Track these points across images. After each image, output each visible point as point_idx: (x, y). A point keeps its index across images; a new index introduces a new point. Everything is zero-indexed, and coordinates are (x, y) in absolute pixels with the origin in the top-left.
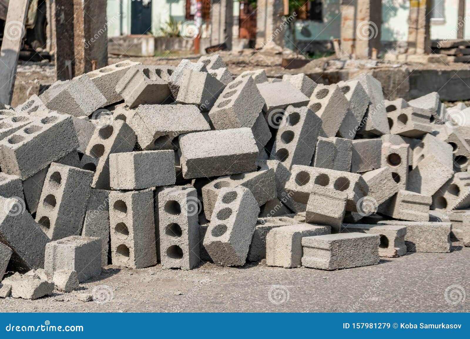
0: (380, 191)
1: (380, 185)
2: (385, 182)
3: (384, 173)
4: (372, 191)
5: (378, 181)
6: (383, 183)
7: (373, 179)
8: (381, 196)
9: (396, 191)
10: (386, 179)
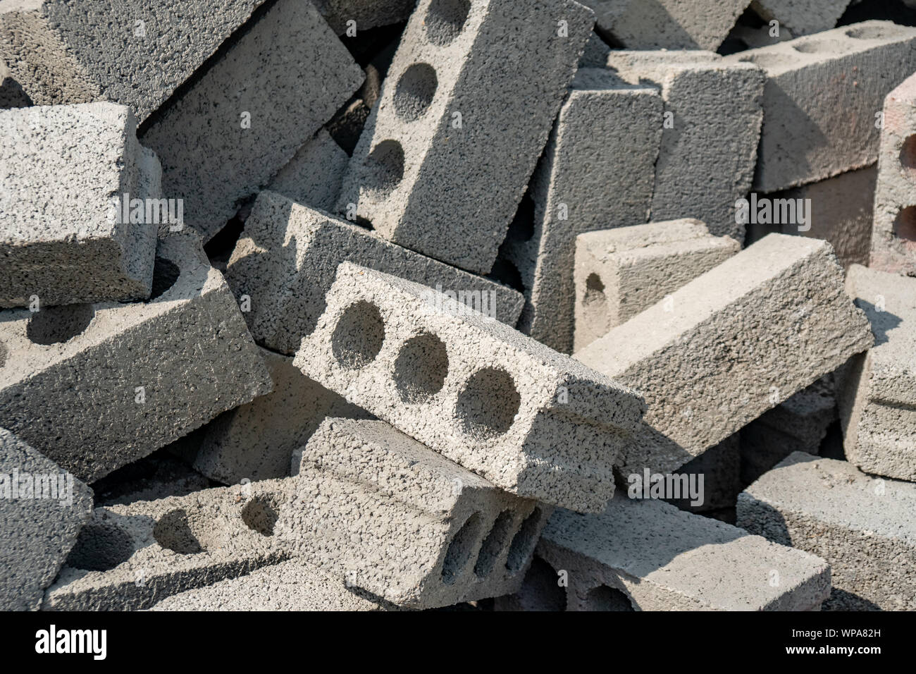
0: (773, 354)
1: (776, 328)
2: (803, 310)
3: (806, 275)
4: (734, 354)
5: (767, 310)
6: (796, 316)
7: (743, 302)
8: (776, 374)
9: (857, 349)
10: (808, 298)
